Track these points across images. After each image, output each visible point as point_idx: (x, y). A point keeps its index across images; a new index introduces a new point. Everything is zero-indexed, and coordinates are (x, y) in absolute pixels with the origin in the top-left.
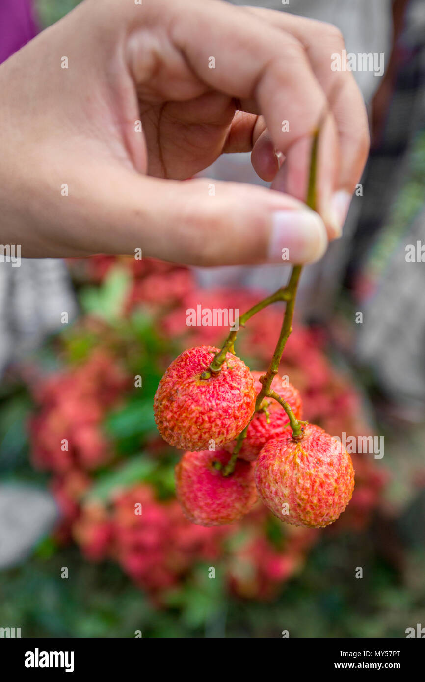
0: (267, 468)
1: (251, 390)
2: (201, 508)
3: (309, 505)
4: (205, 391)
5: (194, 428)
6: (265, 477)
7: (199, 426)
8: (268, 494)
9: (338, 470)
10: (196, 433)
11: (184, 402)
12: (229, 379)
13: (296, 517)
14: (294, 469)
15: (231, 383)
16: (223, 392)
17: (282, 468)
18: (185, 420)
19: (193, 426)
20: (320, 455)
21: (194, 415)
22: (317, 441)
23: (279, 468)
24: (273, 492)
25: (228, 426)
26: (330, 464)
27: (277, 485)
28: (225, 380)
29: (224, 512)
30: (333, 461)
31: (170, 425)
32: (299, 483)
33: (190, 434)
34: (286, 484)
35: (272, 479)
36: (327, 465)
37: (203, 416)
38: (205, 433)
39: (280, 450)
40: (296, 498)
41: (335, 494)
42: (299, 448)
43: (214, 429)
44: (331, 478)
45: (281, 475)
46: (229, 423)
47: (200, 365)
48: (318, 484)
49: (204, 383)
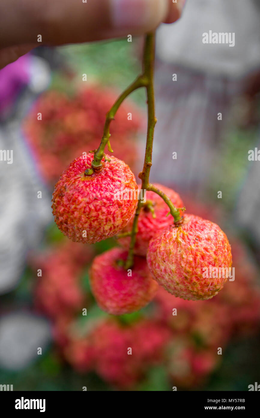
0: (155, 251)
1: (130, 182)
2: (110, 299)
3: (194, 276)
4: (89, 185)
5: (83, 217)
6: (155, 259)
7: (88, 215)
8: (159, 273)
9: (215, 244)
10: (86, 222)
11: (71, 196)
12: (110, 173)
13: (186, 290)
14: (177, 247)
15: (112, 176)
16: (105, 184)
17: (168, 249)
18: (75, 211)
19: (83, 216)
20: (198, 233)
21: (81, 205)
22: (195, 224)
23: (165, 249)
24: (163, 270)
25: (113, 212)
26: (208, 239)
27: (165, 263)
28: (106, 174)
29: (130, 300)
30: (210, 237)
31: (63, 218)
32: (183, 258)
33: (81, 224)
34: (173, 261)
35: (160, 259)
36: (205, 240)
37: (90, 206)
38: (94, 221)
39: (165, 235)
40: (182, 272)
41: (216, 265)
42: (180, 230)
43: (101, 217)
44: (210, 250)
45: (167, 254)
46: (114, 210)
47: (85, 165)
48: (199, 257)
49: (89, 178)
